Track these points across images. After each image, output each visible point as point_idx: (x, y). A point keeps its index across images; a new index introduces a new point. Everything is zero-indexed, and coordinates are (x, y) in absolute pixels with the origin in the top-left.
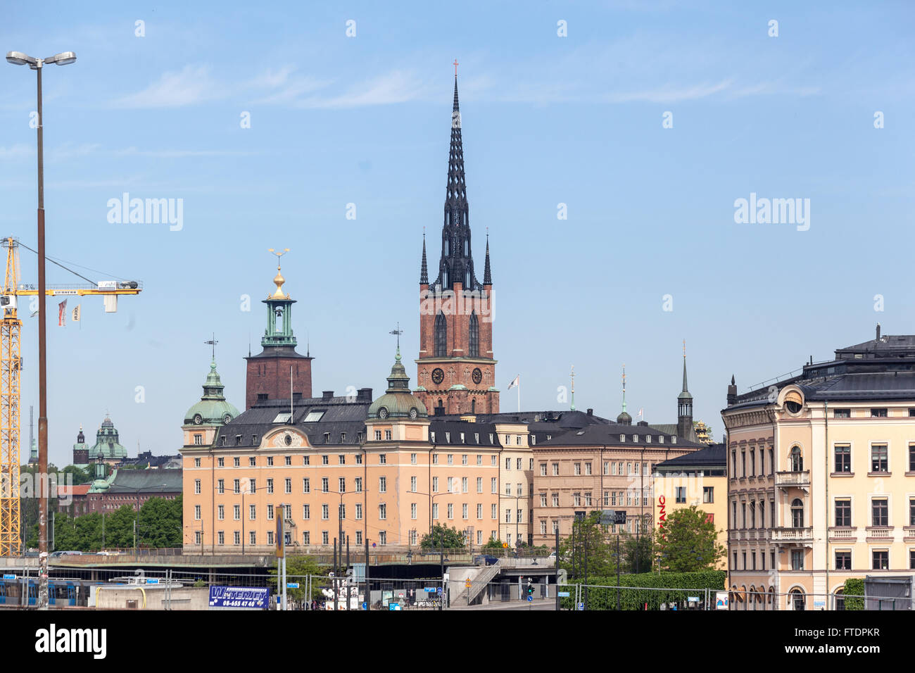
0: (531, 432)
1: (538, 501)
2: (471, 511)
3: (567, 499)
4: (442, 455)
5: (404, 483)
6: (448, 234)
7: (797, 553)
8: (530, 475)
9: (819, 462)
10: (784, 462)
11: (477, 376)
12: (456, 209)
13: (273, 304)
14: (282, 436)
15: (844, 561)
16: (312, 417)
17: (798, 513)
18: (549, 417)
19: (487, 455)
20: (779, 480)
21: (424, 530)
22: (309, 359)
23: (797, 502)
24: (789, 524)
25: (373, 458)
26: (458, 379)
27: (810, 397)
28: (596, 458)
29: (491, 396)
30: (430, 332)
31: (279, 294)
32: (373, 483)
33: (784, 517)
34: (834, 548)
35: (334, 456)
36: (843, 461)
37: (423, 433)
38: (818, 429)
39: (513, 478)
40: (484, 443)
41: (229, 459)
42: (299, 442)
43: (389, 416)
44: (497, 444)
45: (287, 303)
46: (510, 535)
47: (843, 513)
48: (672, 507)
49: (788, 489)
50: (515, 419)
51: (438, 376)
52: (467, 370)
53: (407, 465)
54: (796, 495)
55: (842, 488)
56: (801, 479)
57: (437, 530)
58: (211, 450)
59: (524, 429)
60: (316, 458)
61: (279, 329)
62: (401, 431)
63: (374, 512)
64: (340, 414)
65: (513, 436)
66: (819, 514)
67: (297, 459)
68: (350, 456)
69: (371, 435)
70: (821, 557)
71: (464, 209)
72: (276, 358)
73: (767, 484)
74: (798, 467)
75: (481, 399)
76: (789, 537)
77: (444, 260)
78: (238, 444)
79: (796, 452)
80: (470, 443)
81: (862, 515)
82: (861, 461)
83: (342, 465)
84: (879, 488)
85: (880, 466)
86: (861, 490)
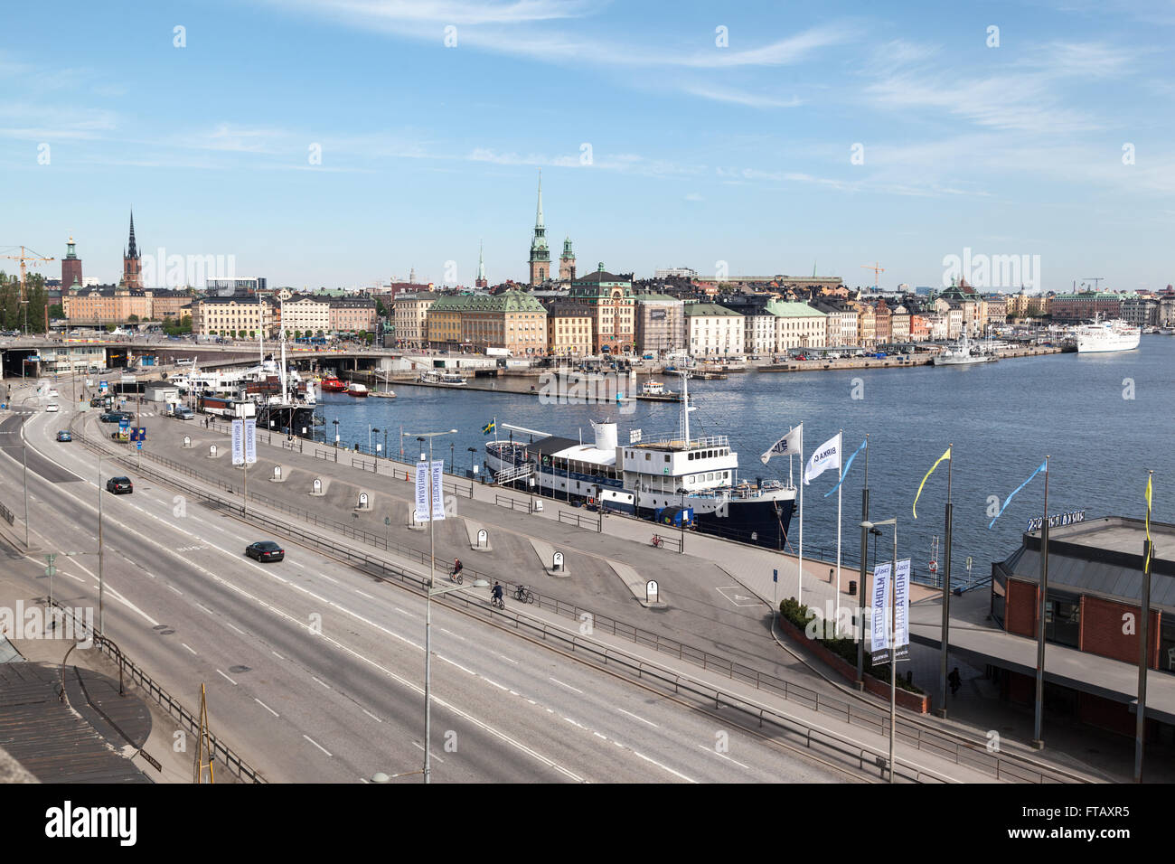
0: (153, 293)
1: (155, 309)
2: (139, 312)
3: (162, 309)
4: (133, 298)
5: (124, 305)
6: (130, 245)
7: (203, 326)
8: (153, 302)
9: (206, 313)
11: (138, 279)
12: (132, 239)
13: (69, 245)
15: (210, 327)
17: (203, 320)
18: (157, 290)
19: (143, 298)
20: (200, 313)
21: (129, 315)
22: (80, 260)
25: (116, 299)
26: (134, 279)
27: (205, 302)
28: (168, 299)
29: (142, 284)
30: (126, 268)
31: (71, 242)
32: (117, 305)
33: (201, 320)
34: (209, 325)
35: (107, 298)
36: (210, 312)
37: (128, 294)
38: (206, 307)
39: (149, 303)
40: (142, 296)
41: (81, 298)
42: (98, 295)
43: (121, 290)
44: (145, 296)
45: (73, 245)
46: (149, 316)
47: (210, 320)
48: (184, 314)
49: (201, 315)
50: (149, 290)
51: (129, 278)
52: (136, 278)
53: (124, 300)
54: (203, 317)
55: (210, 316)
56: (203, 314)
57: (132, 315)
58: (76, 296)
59: (151, 292)
60: (103, 299)
61: (71, 252)
62: (123, 293)
63: (117, 311)
64: (108, 289)
65: (149, 294)
66: (206, 320)
67: (98, 300)
68: (111, 299)
69: (116, 294)
70: (207, 326)
71: (134, 238)
72: (71, 262)
73: (198, 314)
75: (140, 284)
76: (201, 323)
77: (129, 251)
78: (83, 295)
79: (203, 310)
80: (139, 296)
81: (213, 321)
82: (213, 312)
83: (109, 300)
84: (216, 316)
85: (216, 313)
86: (213, 317)
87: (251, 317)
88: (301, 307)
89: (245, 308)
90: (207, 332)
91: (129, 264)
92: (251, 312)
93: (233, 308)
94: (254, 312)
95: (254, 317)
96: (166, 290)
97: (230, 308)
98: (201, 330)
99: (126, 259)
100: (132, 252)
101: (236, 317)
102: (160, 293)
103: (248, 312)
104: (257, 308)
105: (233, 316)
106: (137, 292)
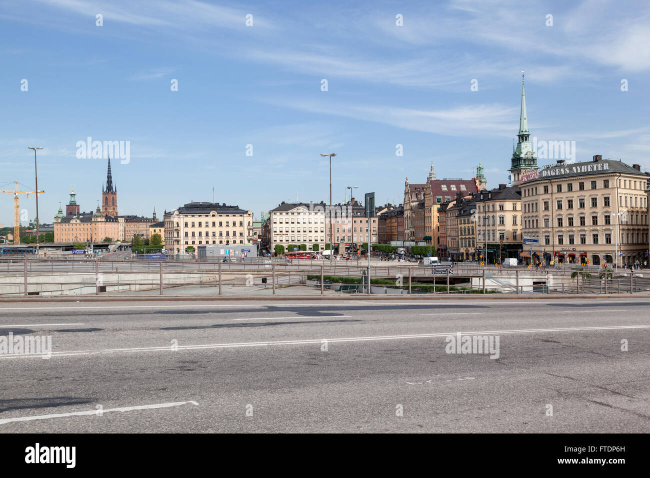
0: (125, 219)
1: (126, 232)
2: (113, 234)
3: (132, 232)
4: (107, 223)
5: (100, 229)
6: (108, 182)
7: (178, 241)
8: (125, 228)
9: (182, 225)
10: (175, 225)
11: (114, 209)
12: (109, 177)
13: (71, 195)
14: (75, 220)
15: (187, 243)
16: (81, 217)
17: (178, 234)
18: (129, 216)
19: (116, 224)
20: (174, 228)
21: (104, 238)
22: (79, 206)
23: (178, 232)
24: (176, 236)
25: (93, 224)
26: (110, 209)
27: (180, 213)
28: (137, 224)
29: (117, 213)
30: (104, 201)
31: (73, 193)
32: (94, 229)
33: (175, 235)
34: (185, 241)
35: (85, 224)
36: (186, 225)
37: (104, 220)
38: (182, 219)
39: (121, 228)
40: (116, 221)
41: (64, 225)
42: (78, 221)
43: (97, 217)
44: (118, 222)
45: (74, 195)
46: (121, 239)
47: (186, 234)
48: (153, 233)
49: (176, 230)
50: (122, 217)
51: (106, 209)
52: (112, 208)
53: (100, 225)
54: (178, 231)
55: (186, 230)
56: (178, 228)
57: (107, 238)
58: (60, 223)
59: (123, 219)
60: (82, 224)
61: (73, 200)
62: (99, 219)
63: (94, 234)
64: (87, 216)
65: (121, 220)
66: (182, 234)
67: (78, 225)
68: (89, 224)
69: (93, 220)
70: (182, 242)
71: (111, 177)
72: (72, 205)
73: (172, 229)
74: (178, 226)
75: (115, 213)
76: (176, 239)
77: (107, 187)
78: (65, 222)
79: (178, 223)
80: (113, 221)
81: (190, 235)
82: (190, 225)
83: (87, 226)
84: (193, 230)
85: (193, 226)
86: (190, 230)
87: (234, 229)
88: (293, 217)
89: (227, 219)
90: (183, 248)
91: (106, 197)
92: (234, 224)
93: (214, 219)
94: (238, 224)
95: (238, 229)
96: (136, 217)
97: (210, 219)
98: (176, 247)
99: (104, 193)
100: (110, 188)
101: (217, 230)
102: (130, 219)
103: (231, 224)
104: (241, 219)
105: (214, 229)
106: (111, 219)
